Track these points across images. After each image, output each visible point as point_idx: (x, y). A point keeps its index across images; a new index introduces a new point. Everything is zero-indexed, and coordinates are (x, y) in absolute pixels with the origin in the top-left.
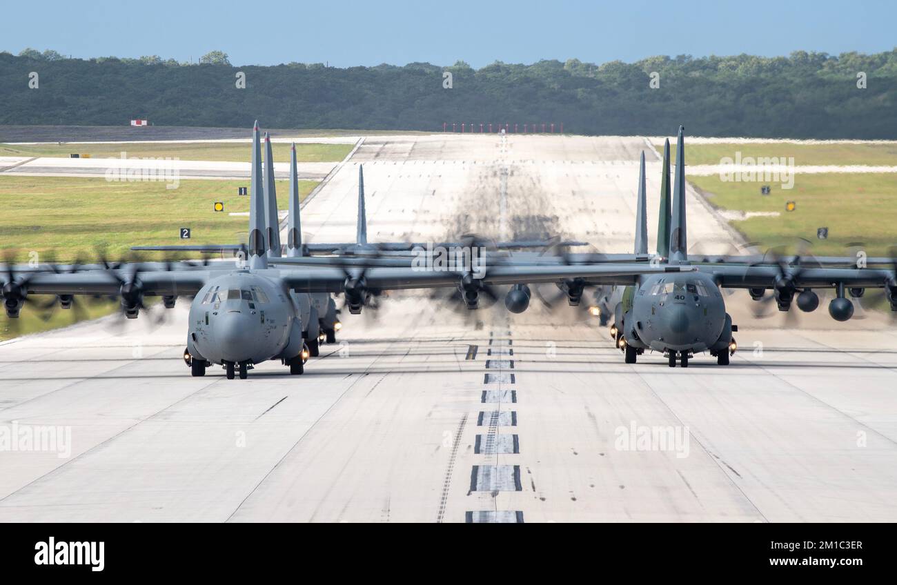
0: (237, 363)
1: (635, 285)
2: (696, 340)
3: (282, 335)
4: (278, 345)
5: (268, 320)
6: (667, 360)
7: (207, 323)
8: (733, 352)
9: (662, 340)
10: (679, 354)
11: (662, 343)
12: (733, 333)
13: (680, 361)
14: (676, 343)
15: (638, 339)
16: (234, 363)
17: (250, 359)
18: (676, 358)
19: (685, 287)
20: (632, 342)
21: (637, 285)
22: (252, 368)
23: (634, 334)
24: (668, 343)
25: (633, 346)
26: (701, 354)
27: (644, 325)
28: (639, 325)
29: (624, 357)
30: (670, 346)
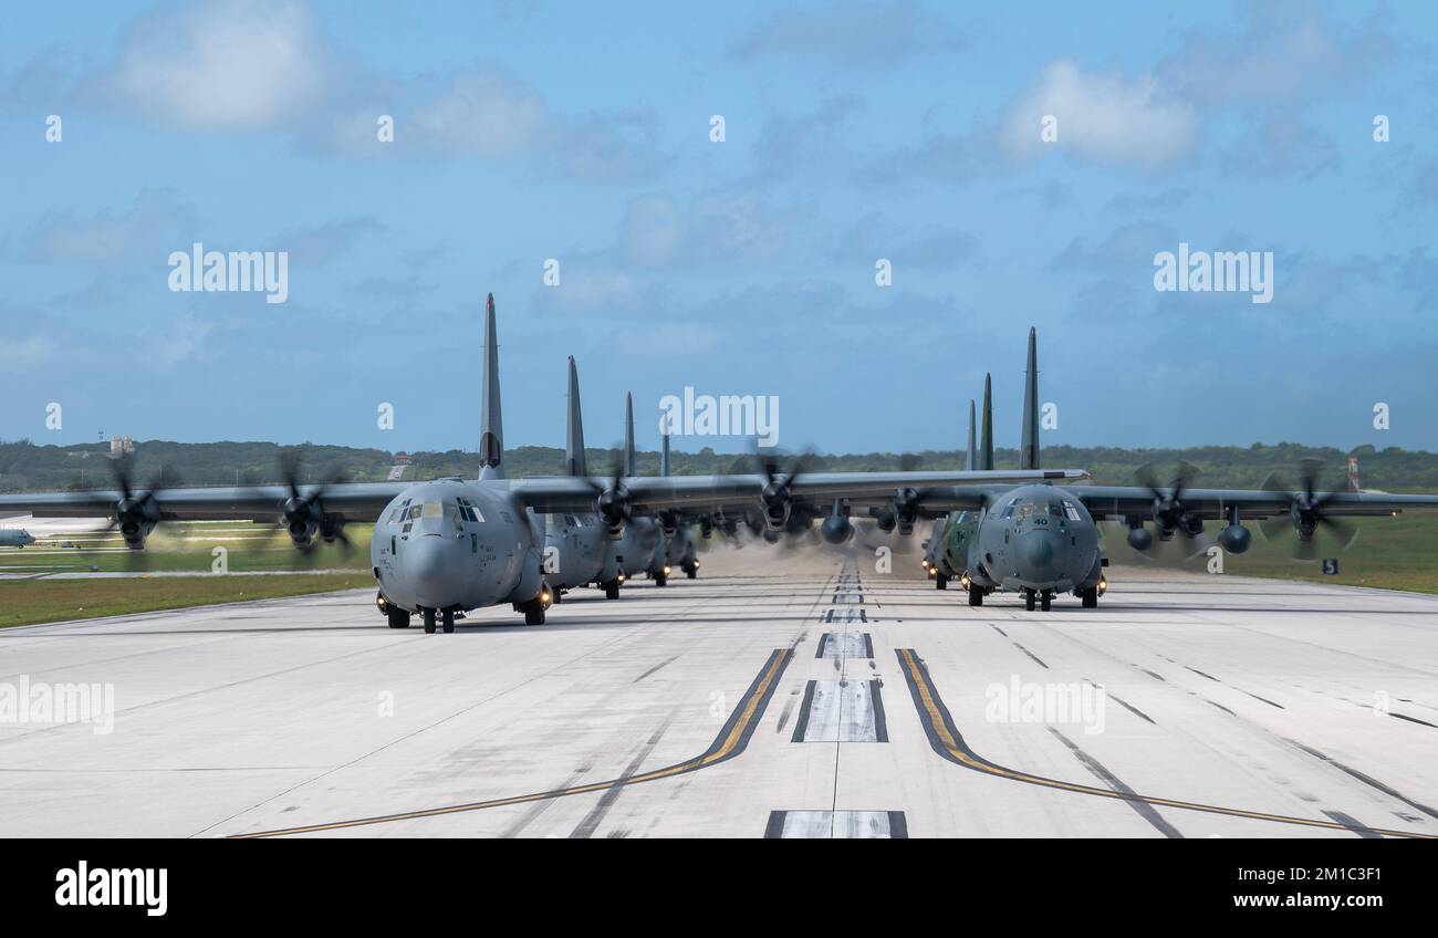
0: (439, 610)
1: (980, 510)
2: (1061, 577)
3: (506, 570)
4: (499, 583)
5: (482, 547)
6: (1024, 601)
7: (394, 553)
8: (1102, 591)
9: (1018, 576)
10: (1039, 595)
11: (1017, 580)
12: (1103, 568)
13: (1040, 603)
14: (1036, 581)
15: (986, 575)
16: (435, 611)
17: (458, 604)
18: (1034, 599)
19: (1047, 509)
20: (979, 580)
21: (984, 510)
22: (462, 617)
23: (981, 569)
24: (1026, 580)
25: (979, 584)
26: (1065, 594)
27: (995, 556)
28: (989, 558)
29: (968, 599)
30: (1028, 584)
